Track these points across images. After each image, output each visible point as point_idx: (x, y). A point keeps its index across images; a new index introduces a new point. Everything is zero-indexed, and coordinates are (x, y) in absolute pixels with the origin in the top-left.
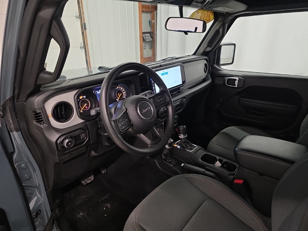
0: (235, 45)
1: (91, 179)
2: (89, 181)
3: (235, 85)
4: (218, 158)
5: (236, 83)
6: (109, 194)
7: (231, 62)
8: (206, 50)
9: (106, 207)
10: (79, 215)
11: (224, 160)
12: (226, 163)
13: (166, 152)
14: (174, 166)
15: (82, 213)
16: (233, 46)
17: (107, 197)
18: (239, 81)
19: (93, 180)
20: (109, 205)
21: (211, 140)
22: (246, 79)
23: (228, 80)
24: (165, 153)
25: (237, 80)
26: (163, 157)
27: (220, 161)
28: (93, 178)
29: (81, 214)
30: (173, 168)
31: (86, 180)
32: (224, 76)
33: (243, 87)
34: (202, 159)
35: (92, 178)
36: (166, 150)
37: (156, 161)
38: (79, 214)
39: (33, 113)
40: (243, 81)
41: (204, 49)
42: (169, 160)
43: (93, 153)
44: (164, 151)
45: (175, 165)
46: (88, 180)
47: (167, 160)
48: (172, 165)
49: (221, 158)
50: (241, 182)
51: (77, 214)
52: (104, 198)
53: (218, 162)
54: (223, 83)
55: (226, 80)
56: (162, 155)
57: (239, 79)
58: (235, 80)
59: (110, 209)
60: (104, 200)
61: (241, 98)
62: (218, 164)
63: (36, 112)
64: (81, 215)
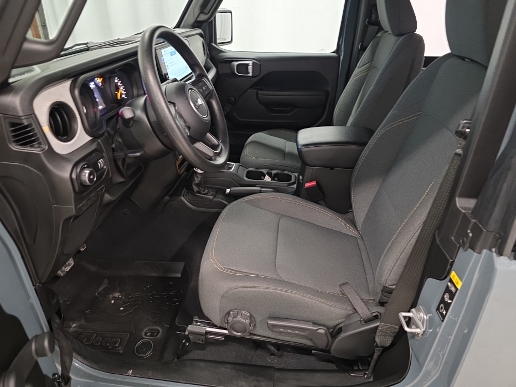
0: (231, 12)
1: (69, 265)
2: (68, 269)
3: (248, 73)
4: (265, 171)
5: (249, 69)
6: (106, 281)
7: (230, 40)
8: (198, 20)
9: (114, 298)
10: (72, 329)
11: (274, 172)
12: (276, 175)
13: (199, 179)
14: (214, 198)
15: (73, 323)
16: (230, 14)
17: (106, 286)
18: (253, 66)
19: (73, 264)
20: (117, 295)
21: (241, 155)
22: (262, 63)
23: (238, 65)
24: (197, 182)
25: (251, 64)
26: (196, 189)
27: (270, 175)
28: (73, 261)
29: (74, 325)
30: (215, 199)
31: (63, 268)
32: (230, 61)
33: (259, 75)
34: (247, 177)
35: (71, 262)
36: (197, 177)
37: (182, 198)
38: (71, 327)
39: (11, 128)
40: (259, 66)
41: (195, 18)
42: (204, 191)
43: (107, 197)
44: (196, 178)
45: (215, 195)
46: (65, 267)
47: (202, 192)
48: (211, 197)
49: (270, 171)
50: (314, 183)
51: (67, 329)
52: (100, 289)
53: (267, 177)
54: (230, 72)
55: (234, 67)
56: (194, 186)
57: (253, 63)
58: (247, 65)
59: (123, 298)
60: (102, 291)
61: (259, 92)
62: (267, 179)
63: (23, 124)
64: (74, 327)
